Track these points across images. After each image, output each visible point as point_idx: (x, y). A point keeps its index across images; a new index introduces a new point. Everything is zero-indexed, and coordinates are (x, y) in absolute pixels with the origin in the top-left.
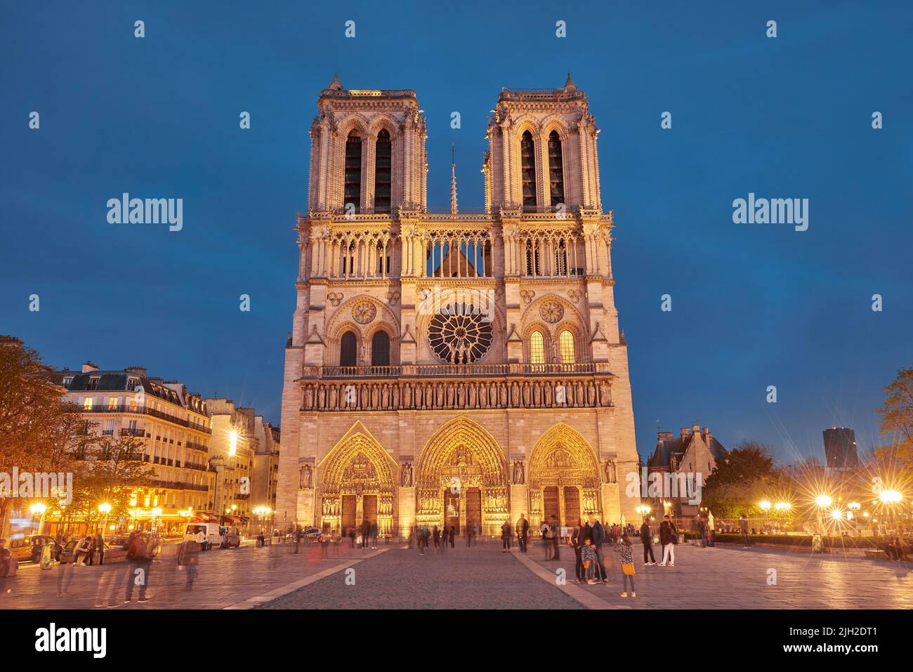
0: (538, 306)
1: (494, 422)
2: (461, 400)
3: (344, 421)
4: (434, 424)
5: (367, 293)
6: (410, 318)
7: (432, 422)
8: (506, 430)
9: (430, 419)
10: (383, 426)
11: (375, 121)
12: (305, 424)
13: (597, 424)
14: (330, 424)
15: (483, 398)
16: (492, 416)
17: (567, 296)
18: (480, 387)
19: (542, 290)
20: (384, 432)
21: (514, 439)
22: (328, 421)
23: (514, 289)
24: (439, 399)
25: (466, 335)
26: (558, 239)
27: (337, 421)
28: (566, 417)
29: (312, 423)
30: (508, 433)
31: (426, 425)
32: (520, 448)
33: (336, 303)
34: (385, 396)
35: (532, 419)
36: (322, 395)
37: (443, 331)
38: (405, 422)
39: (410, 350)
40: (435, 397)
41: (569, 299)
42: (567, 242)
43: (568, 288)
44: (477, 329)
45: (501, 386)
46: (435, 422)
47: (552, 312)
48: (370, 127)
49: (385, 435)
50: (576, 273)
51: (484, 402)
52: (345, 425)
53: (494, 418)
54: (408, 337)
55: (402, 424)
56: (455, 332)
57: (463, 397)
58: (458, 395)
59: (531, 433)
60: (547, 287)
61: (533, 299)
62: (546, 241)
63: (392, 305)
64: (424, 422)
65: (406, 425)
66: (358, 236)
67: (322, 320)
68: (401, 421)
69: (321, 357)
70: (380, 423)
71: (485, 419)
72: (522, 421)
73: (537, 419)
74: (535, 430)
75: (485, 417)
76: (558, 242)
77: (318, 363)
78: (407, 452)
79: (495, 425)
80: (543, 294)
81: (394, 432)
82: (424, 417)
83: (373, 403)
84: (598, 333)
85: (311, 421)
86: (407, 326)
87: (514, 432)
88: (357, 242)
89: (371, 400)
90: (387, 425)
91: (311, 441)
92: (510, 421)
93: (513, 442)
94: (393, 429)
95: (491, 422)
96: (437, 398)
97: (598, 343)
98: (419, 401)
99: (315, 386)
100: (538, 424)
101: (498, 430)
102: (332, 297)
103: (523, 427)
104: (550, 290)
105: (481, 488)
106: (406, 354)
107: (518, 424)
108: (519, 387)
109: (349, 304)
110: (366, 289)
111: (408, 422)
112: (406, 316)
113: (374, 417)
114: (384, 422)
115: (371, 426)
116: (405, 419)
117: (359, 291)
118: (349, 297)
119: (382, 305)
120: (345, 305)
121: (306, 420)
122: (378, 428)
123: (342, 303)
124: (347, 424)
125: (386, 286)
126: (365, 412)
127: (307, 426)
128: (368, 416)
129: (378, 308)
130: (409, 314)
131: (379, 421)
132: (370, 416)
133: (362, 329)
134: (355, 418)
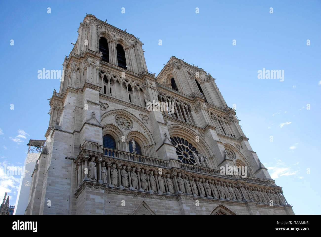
5: (126, 110)
6: (165, 130)
9: (202, 206)
10: (167, 209)
11: (116, 38)
12: (92, 196)
16: (238, 207)
17: (235, 146)
22: (113, 199)
25: (190, 157)
29: (100, 197)
31: (200, 211)
38: (187, 206)
43: (233, 142)
46: (206, 209)
47: (229, 153)
50: (233, 136)
52: (132, 205)
54: (168, 142)
55: (185, 208)
56: (182, 153)
63: (144, 123)
65: (188, 208)
66: (115, 76)
68: (183, 206)
70: (163, 206)
71: (236, 210)
84: (261, 165)
85: (98, 194)
86: (166, 134)
88: (115, 80)
90: (170, 209)
97: (264, 170)
99: (99, 159)
104: (226, 141)
106: (170, 153)
109: (113, 112)
110: (125, 107)
111: (189, 205)
112: (162, 128)
113: (158, 200)
114: (167, 206)
115: (157, 208)
116: (186, 203)
117: (120, 107)
118: (113, 108)
119: (137, 120)
120: (110, 112)
121: (93, 193)
122: (163, 210)
123: (107, 110)
124: (133, 205)
125: (138, 110)
126: (149, 195)
127: (94, 199)
128: (152, 198)
129: (135, 123)
130: (164, 127)
131: (163, 205)
132: (153, 198)
133: (124, 133)
134: (140, 199)
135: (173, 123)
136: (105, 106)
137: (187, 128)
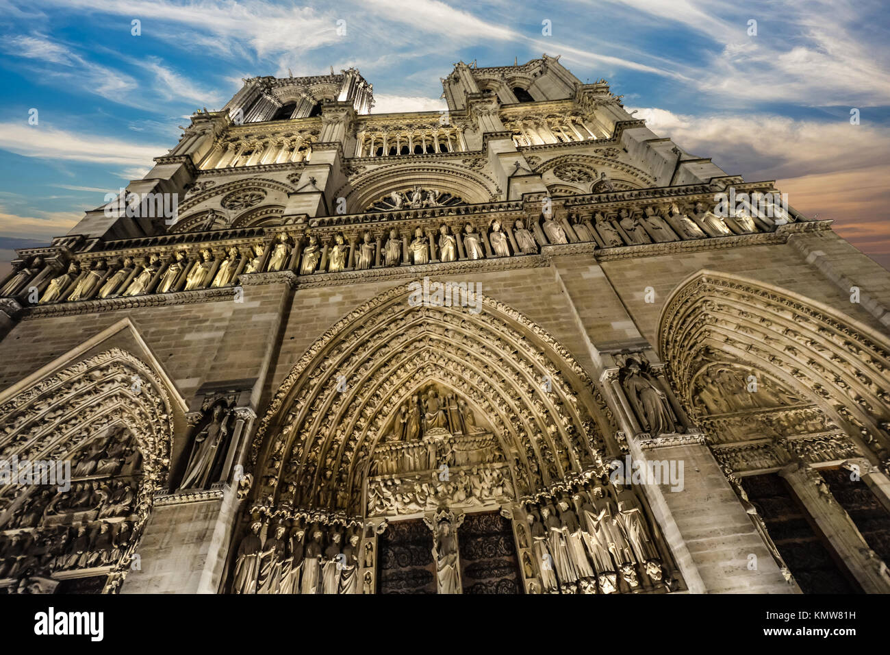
1: (513, 285)
4: (342, 304)
5: (257, 177)
6: (319, 174)
9: (333, 294)
17: (595, 155)
19: (550, 155)
20: (188, 337)
23: (503, 143)
28: (710, 258)
33: (198, 192)
41: (601, 156)
43: (592, 149)
47: (575, 176)
49: (188, 343)
52: (80, 332)
53: (513, 278)
54: (308, 190)
55: (243, 304)
61: (540, 163)
63: (295, 185)
68: (244, 299)
72: (595, 268)
73: (632, 268)
78: (235, 370)
80: (553, 157)
86: (312, 181)
87: (581, 291)
90: (203, 321)
93: (587, 314)
94: (218, 327)
95: (505, 286)
100: (642, 278)
102: (195, 186)
103: (603, 279)
104: (563, 153)
105: (508, 512)
106: (299, 205)
107: (586, 276)
110: (257, 174)
111: (263, 297)
113: (177, 307)
116: (258, 294)
117: (244, 177)
118: (224, 183)
119: (278, 186)
122: (176, 328)
123: (209, 189)
124: (87, 330)
125: (291, 169)
128: (160, 305)
129: (271, 192)
130: (318, 171)
132: (165, 305)
133: (232, 215)
135: (383, 166)
136: (208, 185)
137: (426, 164)
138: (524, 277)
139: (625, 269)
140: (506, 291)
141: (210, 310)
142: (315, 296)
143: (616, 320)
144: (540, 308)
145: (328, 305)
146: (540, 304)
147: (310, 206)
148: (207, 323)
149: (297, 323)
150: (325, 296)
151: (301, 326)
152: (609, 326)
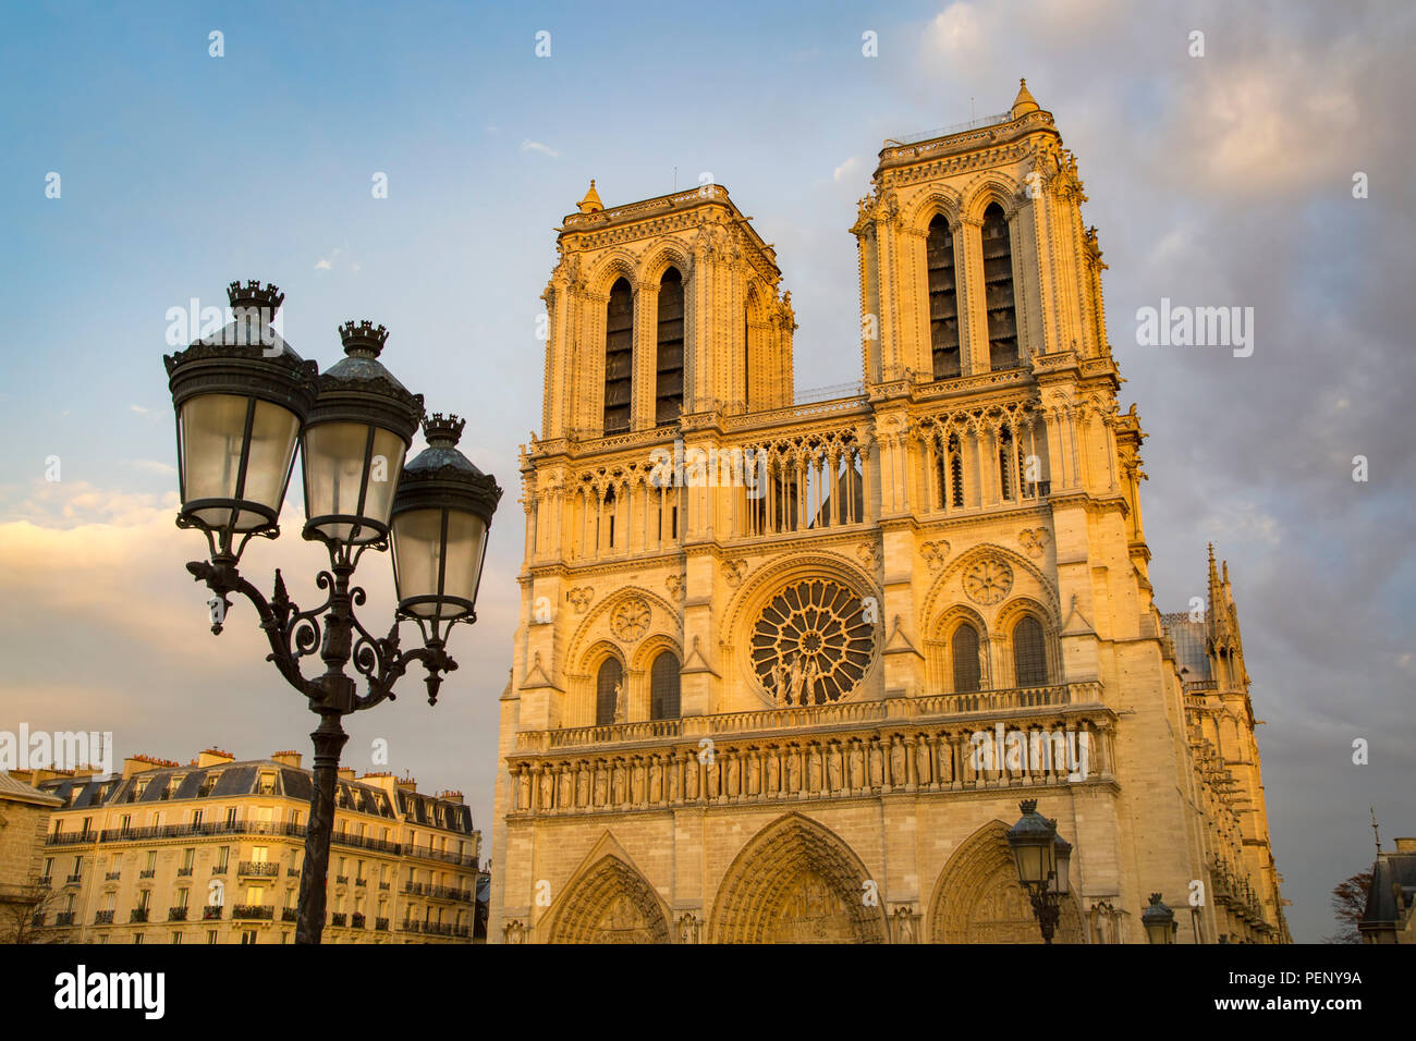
0: (960, 572)
1: (856, 825)
2: (794, 780)
3: (583, 834)
4: (741, 834)
5: (634, 583)
6: (701, 622)
7: (737, 828)
8: (881, 841)
9: (734, 823)
10: (651, 839)
11: (652, 255)
12: (515, 841)
13: (1074, 820)
14: (558, 841)
15: (836, 776)
16: (852, 812)
17: (1017, 545)
18: (829, 751)
19: (965, 538)
20: (652, 852)
21: (895, 860)
22: (554, 835)
23: (899, 542)
24: (751, 781)
25: (823, 645)
26: (996, 424)
27: (570, 834)
28: (1007, 808)
29: (526, 840)
30: (884, 846)
31: (726, 835)
32: (907, 878)
33: (582, 607)
34: (656, 780)
35: (934, 814)
36: (547, 784)
37: (778, 642)
38: (684, 831)
39: (699, 685)
40: (742, 779)
41: (1023, 551)
42: (1014, 429)
43: (1020, 526)
44: (843, 631)
45: (871, 746)
46: (743, 828)
47: (989, 580)
48: (644, 269)
49: (653, 858)
50: (1037, 492)
51: (837, 784)
52: (585, 840)
53: (857, 816)
54: (695, 663)
55: (681, 835)
56: (800, 641)
57: (797, 775)
58: (788, 771)
59: (933, 844)
60: (975, 531)
61: (947, 560)
62: (971, 433)
63: (676, 601)
64: (723, 830)
65: (686, 836)
66: (618, 474)
67: (550, 642)
68: (678, 830)
69: (546, 712)
70: (643, 835)
71: (840, 819)
72: (911, 820)
73: (945, 814)
74: (940, 838)
75: (839, 815)
76: (997, 431)
77: (541, 725)
78: (688, 892)
79: (859, 831)
80: (967, 545)
81: (668, 852)
82: (723, 820)
83: (635, 796)
84: (1076, 618)
85: (524, 836)
86: (696, 639)
87: (895, 844)
88: (618, 485)
89: (630, 789)
90: (656, 839)
91: (523, 875)
92: (887, 821)
93: (892, 866)
94: (667, 847)
95: (851, 825)
96: (747, 778)
97: (1076, 639)
98: (713, 787)
99: (532, 768)
100: (947, 825)
101: (864, 841)
102: (576, 596)
103: (913, 832)
104: (981, 536)
106: (692, 694)
107: (902, 827)
108: (906, 747)
109: (603, 606)
110: (633, 574)
111: (691, 830)
112: (693, 619)
113: (635, 823)
114: (653, 832)
115: (629, 841)
116: (686, 825)
117: (621, 580)
118: (604, 592)
119: (660, 603)
120: (597, 609)
121: (516, 836)
122: (642, 843)
123: (592, 605)
124: (588, 840)
125: (667, 566)
126: (617, 815)
127: (518, 846)
128: (624, 821)
129: (655, 609)
130: (699, 615)
131: (644, 831)
132: (627, 821)
133: (628, 652)
134: (603, 826)
135: (768, 558)
136: (588, 594)
137: (816, 554)
138: (864, 817)
139: (939, 814)
140: (850, 830)
141: (657, 828)
142: (722, 825)
143: (907, 874)
144: (869, 850)
145: (732, 834)
146: (871, 846)
147: (701, 693)
148: (659, 842)
149: (715, 850)
150: (729, 824)
151: (718, 852)
152: (901, 878)
